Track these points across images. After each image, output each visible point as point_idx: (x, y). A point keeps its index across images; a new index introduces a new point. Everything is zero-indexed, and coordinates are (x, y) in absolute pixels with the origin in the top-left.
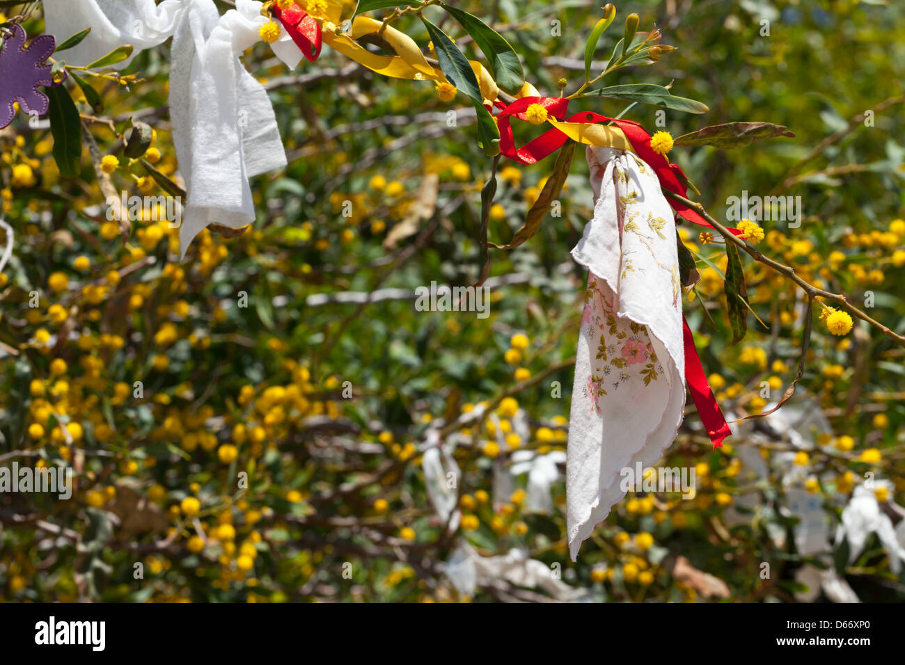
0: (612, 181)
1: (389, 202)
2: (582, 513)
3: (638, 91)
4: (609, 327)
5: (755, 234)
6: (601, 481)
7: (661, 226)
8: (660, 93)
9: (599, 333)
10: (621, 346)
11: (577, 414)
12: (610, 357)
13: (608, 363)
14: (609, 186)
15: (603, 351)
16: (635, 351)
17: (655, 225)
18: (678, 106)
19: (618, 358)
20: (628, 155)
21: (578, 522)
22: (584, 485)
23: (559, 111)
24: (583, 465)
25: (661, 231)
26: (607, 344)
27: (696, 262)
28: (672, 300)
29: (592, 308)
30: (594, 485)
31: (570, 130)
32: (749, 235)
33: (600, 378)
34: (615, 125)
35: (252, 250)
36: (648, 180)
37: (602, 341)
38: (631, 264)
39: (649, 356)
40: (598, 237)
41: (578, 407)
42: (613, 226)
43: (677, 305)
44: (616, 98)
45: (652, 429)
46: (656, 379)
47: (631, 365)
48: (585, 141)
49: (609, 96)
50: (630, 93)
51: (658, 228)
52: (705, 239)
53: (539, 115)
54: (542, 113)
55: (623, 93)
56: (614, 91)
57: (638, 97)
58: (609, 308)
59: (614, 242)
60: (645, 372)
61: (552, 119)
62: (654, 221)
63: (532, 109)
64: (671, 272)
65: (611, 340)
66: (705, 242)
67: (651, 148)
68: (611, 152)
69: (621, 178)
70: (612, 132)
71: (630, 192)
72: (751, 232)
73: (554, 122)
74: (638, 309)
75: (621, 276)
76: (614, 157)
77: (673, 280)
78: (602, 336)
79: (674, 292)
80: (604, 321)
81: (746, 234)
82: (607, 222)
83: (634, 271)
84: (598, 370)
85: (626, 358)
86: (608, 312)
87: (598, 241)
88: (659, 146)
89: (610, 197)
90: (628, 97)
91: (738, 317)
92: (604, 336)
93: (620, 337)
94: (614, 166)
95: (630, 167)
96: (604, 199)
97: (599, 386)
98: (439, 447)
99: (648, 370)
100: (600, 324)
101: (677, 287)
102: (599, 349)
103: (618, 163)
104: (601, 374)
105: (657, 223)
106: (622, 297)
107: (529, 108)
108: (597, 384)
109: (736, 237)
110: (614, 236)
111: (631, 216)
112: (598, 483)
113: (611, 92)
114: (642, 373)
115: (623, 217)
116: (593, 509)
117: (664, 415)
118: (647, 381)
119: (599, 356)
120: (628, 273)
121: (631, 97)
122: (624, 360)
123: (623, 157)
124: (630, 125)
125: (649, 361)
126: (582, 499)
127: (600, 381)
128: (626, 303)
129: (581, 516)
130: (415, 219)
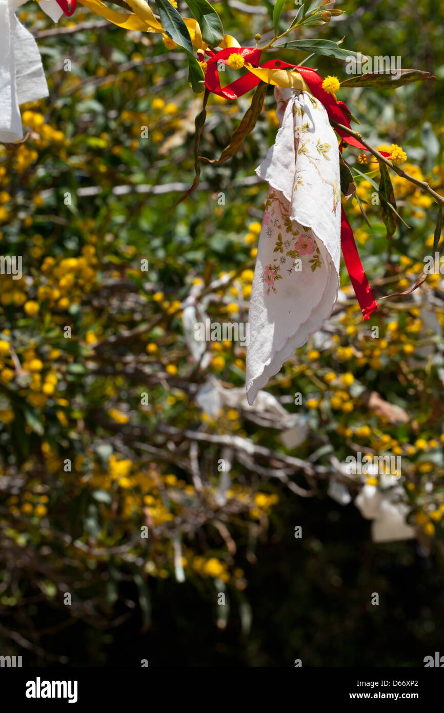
0: (292, 114)
1: (167, 118)
2: (257, 370)
3: (314, 45)
4: (287, 227)
5: (399, 157)
6: (274, 345)
7: (327, 150)
8: (331, 46)
9: (276, 232)
10: (295, 241)
11: (255, 295)
12: (286, 250)
13: (284, 254)
14: (288, 119)
15: (280, 245)
16: (306, 246)
17: (322, 149)
18: (344, 57)
19: (293, 250)
20: (304, 94)
21: (253, 377)
22: (259, 349)
23: (254, 59)
24: (259, 333)
25: (326, 154)
26: (284, 240)
27: (353, 177)
28: (332, 207)
29: (271, 213)
30: (268, 348)
31: (261, 74)
32: (395, 158)
33: (277, 266)
34: (296, 71)
35: (63, 155)
36: (319, 114)
37: (280, 238)
38: (301, 180)
39: (316, 249)
40: (278, 159)
41: (256, 290)
42: (290, 150)
43: (337, 211)
44: (298, 49)
45: (315, 305)
46: (320, 267)
47: (302, 256)
48: (272, 83)
49: (292, 48)
50: (308, 46)
51: (324, 152)
52: (363, 159)
53: (237, 62)
54: (240, 60)
55: (303, 46)
56: (296, 44)
57: (315, 50)
58: (286, 212)
59: (290, 162)
60: (312, 261)
61: (249, 66)
62: (321, 146)
63: (233, 57)
64: (333, 185)
65: (287, 237)
66: (363, 162)
67: (323, 89)
68: (292, 92)
69: (298, 112)
70: (294, 77)
71: (304, 123)
72: (397, 155)
73: (250, 68)
74: (305, 216)
75: (294, 189)
76: (294, 96)
77: (334, 192)
78: (280, 234)
79: (334, 202)
80: (281, 222)
81: (393, 156)
82: (286, 146)
83: (303, 185)
84: (275, 260)
85: (299, 251)
86: (285, 215)
87: (277, 161)
88: (329, 88)
89: (289, 127)
90: (306, 49)
91: (389, 218)
92: (281, 233)
93: (295, 234)
94: (293, 102)
95: (306, 104)
96: (283, 129)
97: (276, 272)
98: (195, 306)
99: (315, 260)
100: (278, 225)
101: (338, 198)
102: (277, 244)
103: (297, 101)
104: (278, 263)
105: (324, 148)
106: (294, 205)
107: (230, 57)
108: (273, 271)
109: (386, 159)
110: (290, 157)
111: (303, 142)
112: (271, 347)
113: (294, 45)
114: (309, 262)
115: (298, 143)
116: (266, 367)
117: (323, 295)
118: (313, 268)
119: (276, 250)
120: (299, 187)
121: (309, 49)
122: (297, 252)
123: (301, 96)
124: (307, 71)
125: (315, 253)
126: (257, 359)
127: (277, 268)
128: (296, 210)
129: (256, 372)
130: (183, 133)
